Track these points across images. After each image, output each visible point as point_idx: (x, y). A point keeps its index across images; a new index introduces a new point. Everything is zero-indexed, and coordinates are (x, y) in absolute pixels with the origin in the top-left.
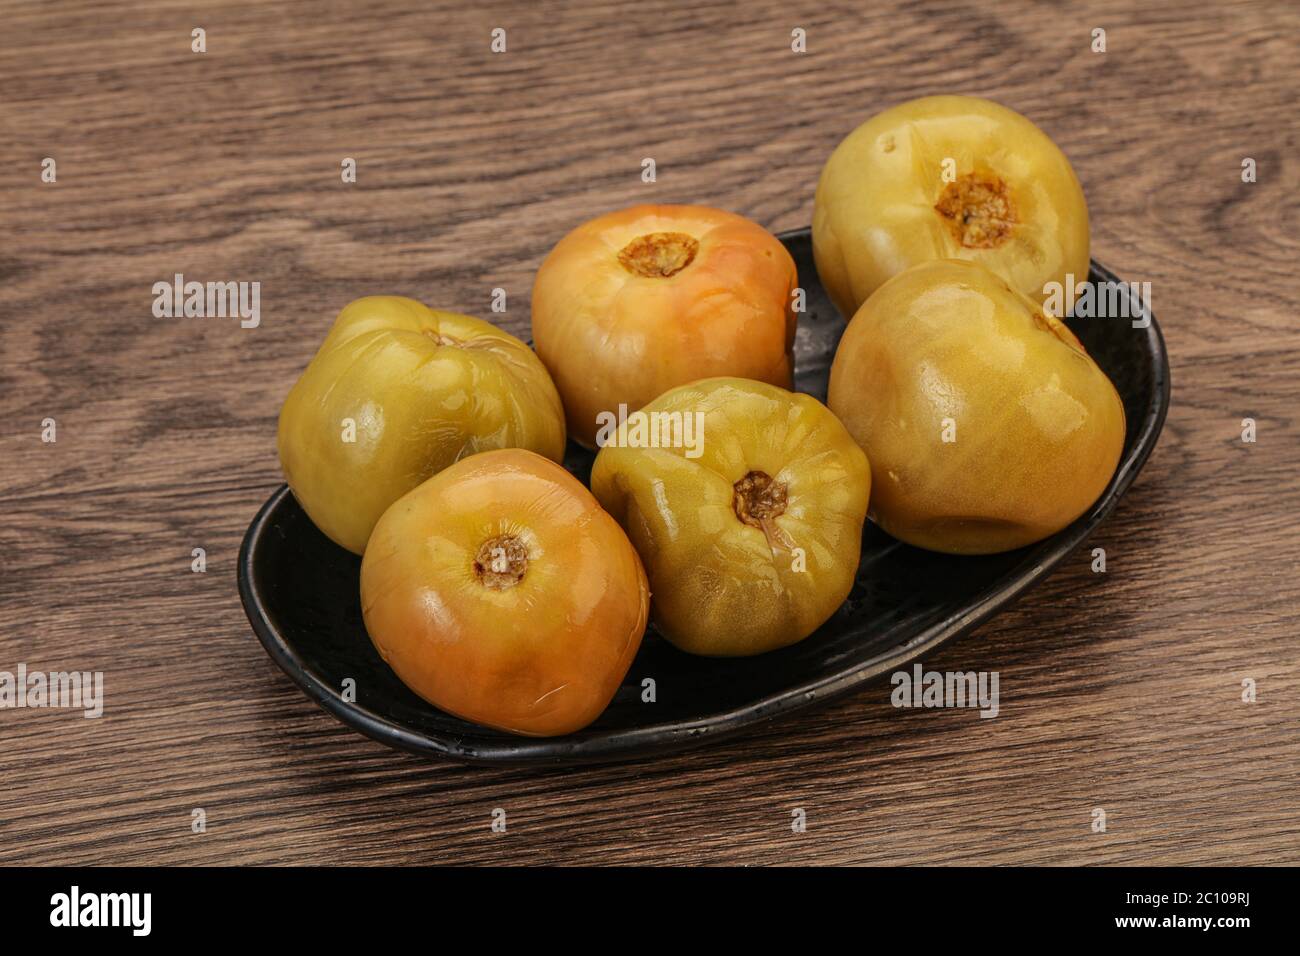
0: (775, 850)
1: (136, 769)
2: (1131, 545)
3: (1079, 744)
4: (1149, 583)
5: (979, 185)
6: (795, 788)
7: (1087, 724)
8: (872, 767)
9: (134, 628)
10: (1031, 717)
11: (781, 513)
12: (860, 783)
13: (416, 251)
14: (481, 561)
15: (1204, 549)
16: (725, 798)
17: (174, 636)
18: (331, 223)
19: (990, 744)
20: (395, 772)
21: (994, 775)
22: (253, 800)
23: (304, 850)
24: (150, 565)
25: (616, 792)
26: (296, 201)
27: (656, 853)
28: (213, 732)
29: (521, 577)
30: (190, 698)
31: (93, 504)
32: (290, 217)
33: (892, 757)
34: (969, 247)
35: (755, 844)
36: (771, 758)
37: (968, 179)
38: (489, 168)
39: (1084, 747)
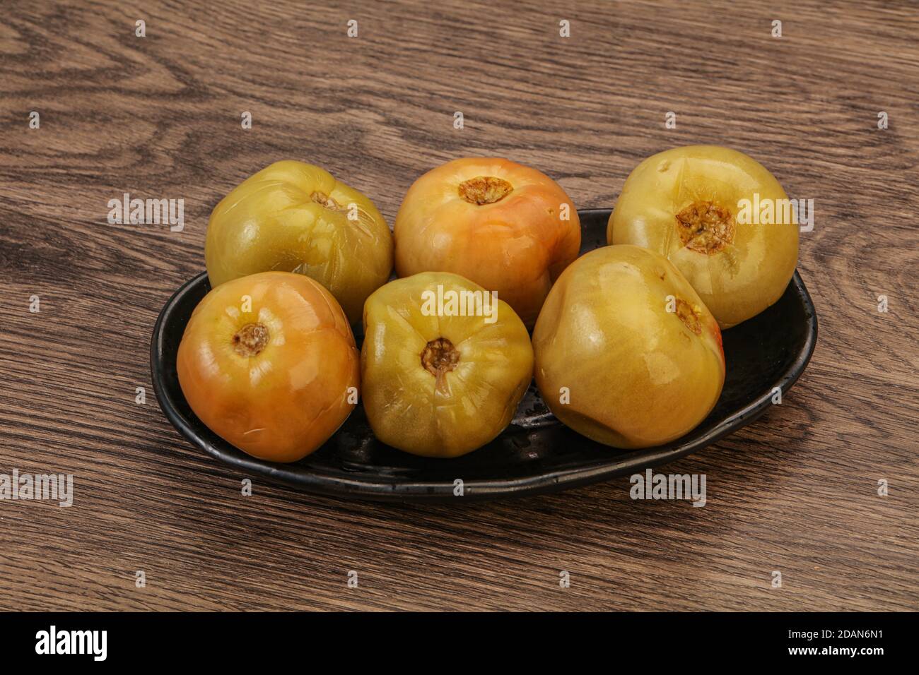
0: (380, 580)
1: (62, 402)
2: (730, 477)
3: (607, 585)
4: (723, 503)
5: (714, 211)
6: (418, 548)
7: (620, 575)
8: (471, 552)
9: (118, 321)
10: (589, 558)
11: (451, 370)
12: (458, 560)
13: (433, 155)
14: (240, 335)
15: (774, 495)
16: (373, 539)
17: (136, 334)
18: (397, 123)
19: (551, 565)
20: (199, 455)
21: (540, 584)
22: (111, 442)
23: (119, 481)
24: (151, 289)
25: (313, 512)
26: (386, 104)
27: (310, 556)
28: (117, 395)
29: (258, 352)
30: (119, 372)
31: (146, 242)
32: (376, 112)
33: (488, 551)
34: (689, 248)
35: (371, 572)
36: (415, 525)
37: (707, 205)
38: (512, 119)
39: (608, 588)
